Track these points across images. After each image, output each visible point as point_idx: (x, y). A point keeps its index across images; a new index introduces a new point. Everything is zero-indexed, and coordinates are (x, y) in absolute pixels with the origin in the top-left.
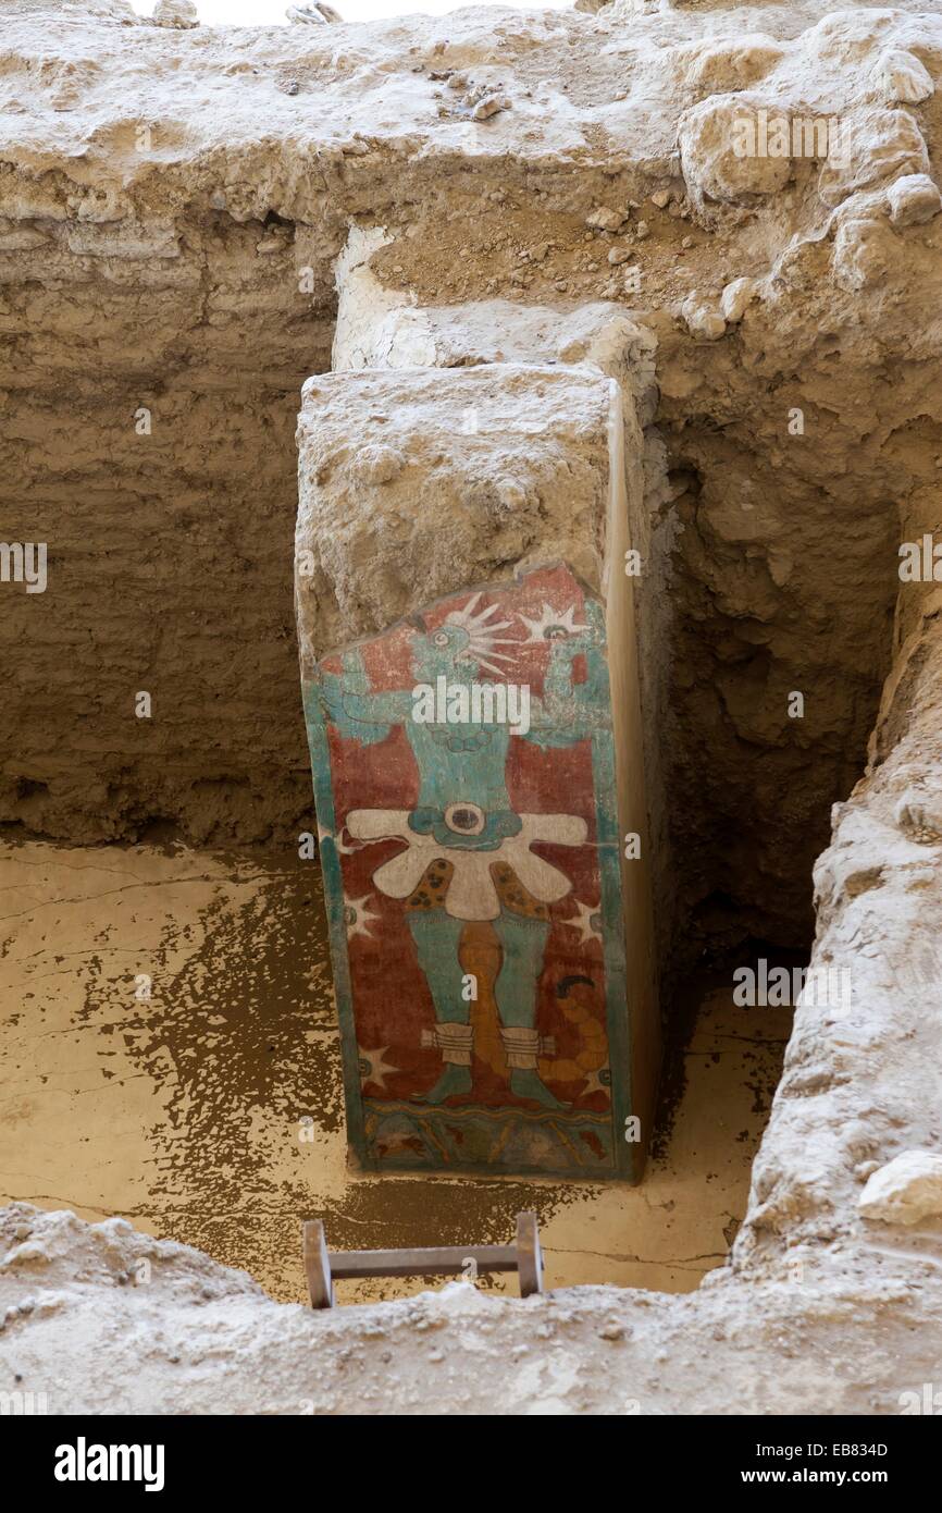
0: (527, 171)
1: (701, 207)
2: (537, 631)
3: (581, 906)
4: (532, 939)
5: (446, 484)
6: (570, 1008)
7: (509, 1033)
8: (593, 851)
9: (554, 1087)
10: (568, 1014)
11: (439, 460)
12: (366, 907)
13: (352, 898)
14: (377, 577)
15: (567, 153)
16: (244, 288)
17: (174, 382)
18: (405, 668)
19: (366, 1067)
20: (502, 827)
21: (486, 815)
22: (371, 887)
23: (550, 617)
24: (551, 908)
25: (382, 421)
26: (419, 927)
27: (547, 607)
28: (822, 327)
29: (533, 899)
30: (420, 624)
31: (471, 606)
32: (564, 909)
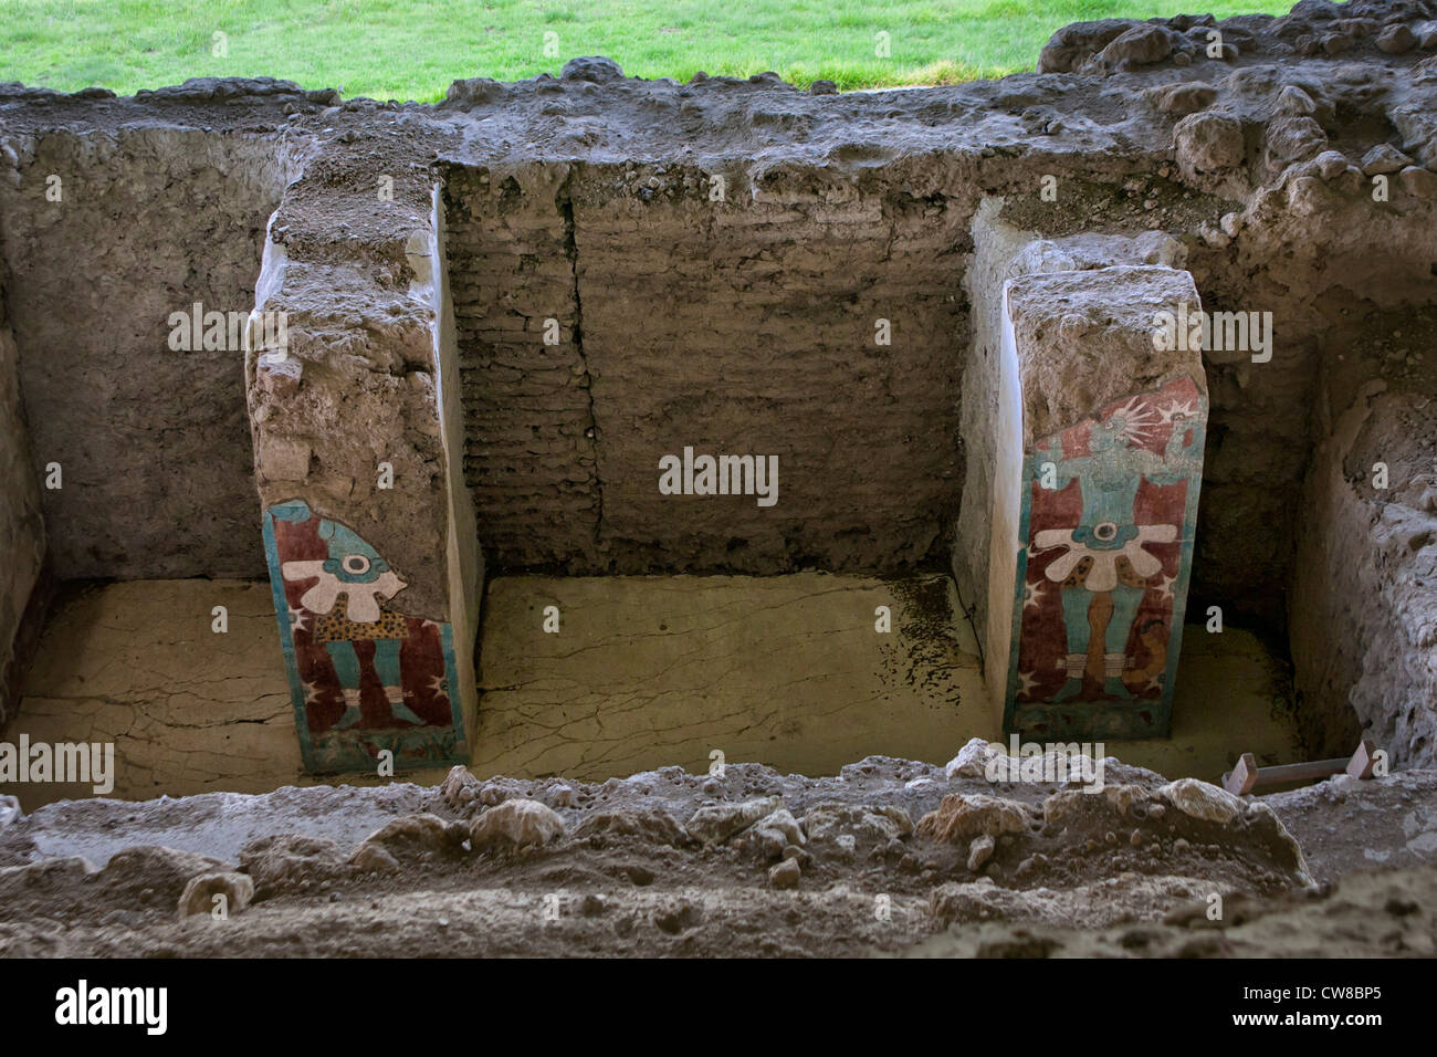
0: (1087, 161)
1: (1194, 176)
2: (1167, 416)
3: (1166, 578)
4: (1132, 600)
5: (1118, 335)
6: (1148, 640)
7: (1108, 657)
8: (1178, 544)
9: (1130, 688)
10: (1146, 643)
11: (1109, 322)
12: (1038, 588)
13: (1030, 583)
14: (1076, 392)
15: (1108, 149)
16: (915, 237)
17: (863, 295)
18: (1085, 444)
19: (1021, 683)
20: (1127, 534)
21: (1118, 528)
22: (1044, 576)
23: (1176, 408)
24: (1147, 581)
25: (1066, 301)
26: (1067, 599)
27: (1175, 402)
28: (1285, 238)
29: (1137, 576)
30: (1098, 418)
31: (1130, 404)
32: (1156, 581)
